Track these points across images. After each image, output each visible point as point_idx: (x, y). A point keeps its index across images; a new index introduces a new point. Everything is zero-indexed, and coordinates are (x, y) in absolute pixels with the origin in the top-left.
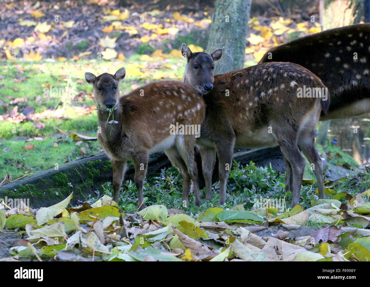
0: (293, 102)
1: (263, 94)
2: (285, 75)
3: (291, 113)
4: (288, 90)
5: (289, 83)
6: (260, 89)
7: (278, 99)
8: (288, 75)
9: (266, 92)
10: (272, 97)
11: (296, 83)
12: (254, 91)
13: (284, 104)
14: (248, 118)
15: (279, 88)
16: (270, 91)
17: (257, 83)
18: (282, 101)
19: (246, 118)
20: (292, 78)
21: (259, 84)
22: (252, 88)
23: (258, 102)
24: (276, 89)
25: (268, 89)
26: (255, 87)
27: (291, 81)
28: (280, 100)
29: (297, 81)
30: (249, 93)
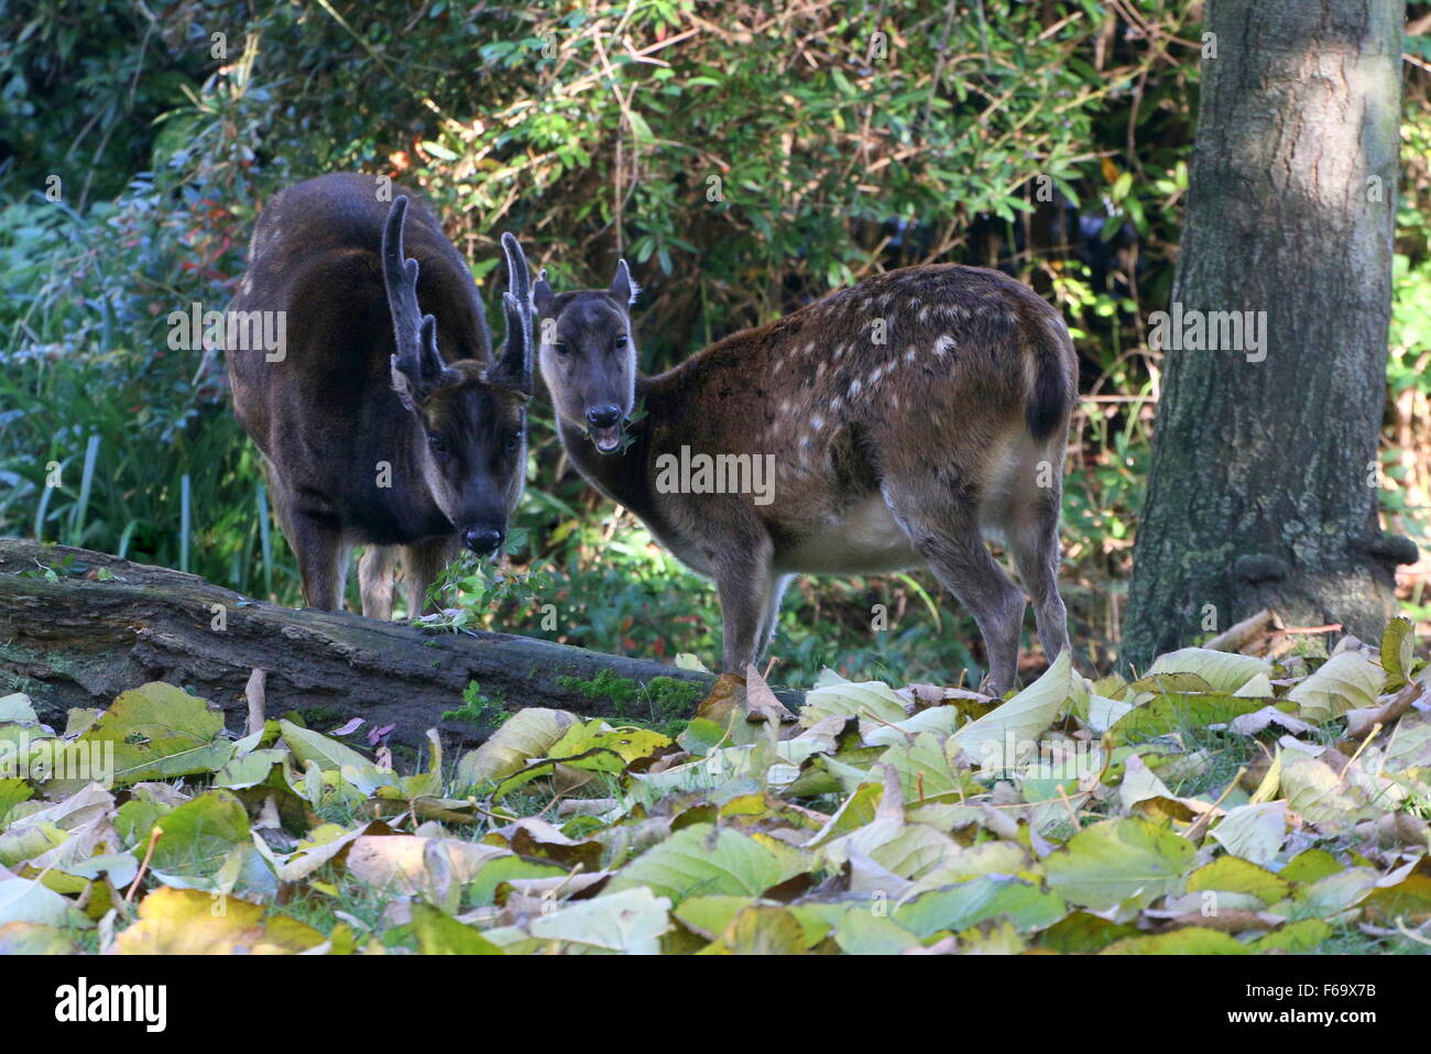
0: (941, 406)
1: (856, 385)
2: (923, 315)
3: (940, 445)
4: (926, 366)
5: (929, 343)
6: (847, 368)
7: (895, 401)
8: (930, 314)
9: (864, 380)
10: (879, 396)
11: (951, 341)
12: (827, 378)
13: (914, 414)
14: (811, 474)
15: (901, 362)
16: (877, 374)
17: (839, 352)
18: (908, 405)
19: (800, 475)
20: (941, 325)
21: (845, 352)
22: (822, 367)
23: (840, 411)
24: (892, 366)
25: (870, 370)
26: (830, 364)
27: (937, 336)
28: (901, 401)
29: (956, 337)
30: (811, 384)
